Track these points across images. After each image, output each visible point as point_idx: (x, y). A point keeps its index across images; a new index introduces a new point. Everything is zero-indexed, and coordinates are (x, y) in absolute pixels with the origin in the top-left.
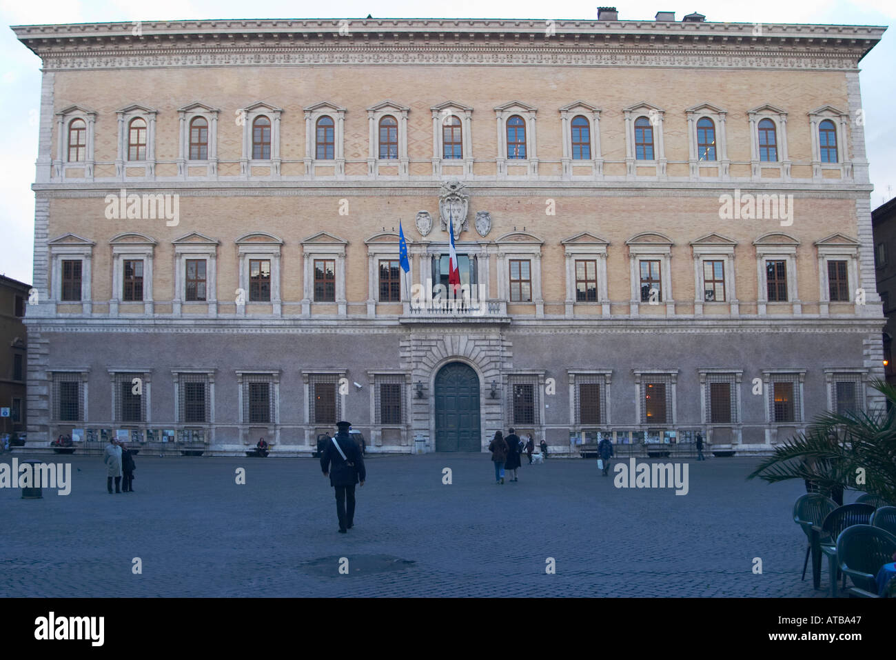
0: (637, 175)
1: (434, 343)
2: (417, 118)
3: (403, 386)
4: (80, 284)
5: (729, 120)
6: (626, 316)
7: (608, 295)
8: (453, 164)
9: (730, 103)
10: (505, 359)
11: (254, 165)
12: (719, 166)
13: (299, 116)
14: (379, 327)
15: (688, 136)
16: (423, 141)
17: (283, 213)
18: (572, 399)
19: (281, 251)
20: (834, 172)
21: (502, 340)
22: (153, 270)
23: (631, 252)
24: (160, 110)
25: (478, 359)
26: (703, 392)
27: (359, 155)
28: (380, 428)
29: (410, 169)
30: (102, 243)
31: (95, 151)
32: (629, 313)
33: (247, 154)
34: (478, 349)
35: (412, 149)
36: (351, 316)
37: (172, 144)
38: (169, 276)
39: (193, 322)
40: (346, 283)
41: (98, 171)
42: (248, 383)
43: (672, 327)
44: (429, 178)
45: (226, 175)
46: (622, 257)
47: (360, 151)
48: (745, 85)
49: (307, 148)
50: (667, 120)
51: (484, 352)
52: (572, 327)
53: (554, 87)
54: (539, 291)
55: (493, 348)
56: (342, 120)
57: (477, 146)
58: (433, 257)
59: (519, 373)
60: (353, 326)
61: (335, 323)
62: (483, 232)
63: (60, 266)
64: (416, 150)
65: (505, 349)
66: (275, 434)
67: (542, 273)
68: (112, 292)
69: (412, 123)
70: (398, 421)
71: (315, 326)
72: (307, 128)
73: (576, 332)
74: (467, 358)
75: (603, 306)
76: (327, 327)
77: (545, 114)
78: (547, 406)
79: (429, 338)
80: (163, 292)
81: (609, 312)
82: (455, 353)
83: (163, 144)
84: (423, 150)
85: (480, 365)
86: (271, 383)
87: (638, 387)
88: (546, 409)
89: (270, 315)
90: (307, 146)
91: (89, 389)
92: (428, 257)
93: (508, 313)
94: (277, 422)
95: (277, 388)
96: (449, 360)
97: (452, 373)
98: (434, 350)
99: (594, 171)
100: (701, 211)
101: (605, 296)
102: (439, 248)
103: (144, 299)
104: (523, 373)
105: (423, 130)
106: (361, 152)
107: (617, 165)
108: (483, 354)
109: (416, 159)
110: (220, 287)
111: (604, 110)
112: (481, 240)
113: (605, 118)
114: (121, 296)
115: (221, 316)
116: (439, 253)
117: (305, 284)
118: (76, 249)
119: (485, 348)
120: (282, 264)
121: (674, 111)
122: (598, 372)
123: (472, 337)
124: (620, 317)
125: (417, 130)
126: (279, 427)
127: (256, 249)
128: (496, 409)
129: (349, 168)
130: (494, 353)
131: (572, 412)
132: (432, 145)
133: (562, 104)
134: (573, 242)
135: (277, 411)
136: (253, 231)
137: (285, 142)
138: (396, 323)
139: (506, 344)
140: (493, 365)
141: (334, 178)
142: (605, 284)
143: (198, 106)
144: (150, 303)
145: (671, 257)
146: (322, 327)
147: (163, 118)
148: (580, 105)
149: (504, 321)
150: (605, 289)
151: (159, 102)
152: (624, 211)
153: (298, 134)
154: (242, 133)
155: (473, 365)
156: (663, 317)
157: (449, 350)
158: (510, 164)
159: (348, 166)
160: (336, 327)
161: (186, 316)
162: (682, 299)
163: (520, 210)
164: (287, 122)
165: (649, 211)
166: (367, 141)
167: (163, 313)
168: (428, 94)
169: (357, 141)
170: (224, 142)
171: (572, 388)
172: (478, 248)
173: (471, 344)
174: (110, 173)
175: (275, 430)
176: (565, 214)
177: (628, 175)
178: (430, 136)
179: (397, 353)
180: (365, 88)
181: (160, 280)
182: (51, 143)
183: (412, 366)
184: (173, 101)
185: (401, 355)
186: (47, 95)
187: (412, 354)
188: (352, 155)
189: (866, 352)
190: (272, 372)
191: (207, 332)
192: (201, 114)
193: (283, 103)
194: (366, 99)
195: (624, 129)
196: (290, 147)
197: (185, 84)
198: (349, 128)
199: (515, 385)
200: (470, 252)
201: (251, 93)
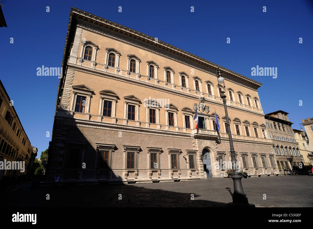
0: (232, 104)
1: (202, 142)
2: (190, 79)
8: (199, 92)
11: (150, 79)
13: (162, 69)
15: (238, 98)
16: (192, 85)
17: (159, 96)
18: (230, 160)
19: (159, 108)
20: (259, 111)
21: (216, 143)
24: (121, 54)
26: (252, 159)
28: (191, 170)
29: (190, 91)
30: (96, 92)
31: (96, 59)
32: (236, 137)
33: (148, 75)
35: (189, 86)
36: (180, 132)
37: (125, 65)
38: (122, 110)
39: (132, 128)
40: (177, 121)
41: (96, 66)
42: (150, 153)
44: (194, 95)
45: (142, 79)
46: (233, 123)
56: (173, 73)
57: (203, 89)
61: (176, 133)
62: (207, 112)
63: (76, 97)
68: (98, 112)
70: (194, 167)
71: (171, 134)
72: (164, 73)
73: (228, 142)
74: (210, 147)
77: (214, 86)
79: (201, 140)
80: (119, 115)
82: (207, 146)
83: (121, 64)
84: (192, 87)
85: (213, 149)
86: (157, 153)
89: (157, 129)
90: (165, 78)
96: (205, 148)
98: (203, 144)
100: (243, 115)
103: (111, 117)
105: (191, 82)
106: (178, 84)
109: (191, 89)
110: (140, 117)
112: (207, 114)
114: (102, 114)
115: (141, 127)
117: (166, 120)
118: (85, 92)
119: (213, 145)
120: (160, 112)
121: (235, 92)
123: (210, 141)
130: (215, 146)
132: (194, 86)
133: (217, 84)
137: (159, 75)
141: (172, 89)
143: (134, 56)
144: (114, 118)
145: (240, 125)
147: (122, 56)
149: (218, 137)
151: (121, 51)
152: (231, 112)
153: (162, 74)
155: (210, 149)
158: (210, 96)
159: (175, 86)
161: (129, 125)
162: (244, 135)
164: (160, 70)
165: (235, 113)
166: (179, 81)
167: (120, 123)
169: (177, 80)
170: (141, 70)
171: (230, 158)
173: (210, 143)
174: (101, 68)
175: (160, 171)
176: (221, 111)
179: (192, 144)
180: (177, 67)
181: (118, 110)
182: (78, 51)
183: (197, 149)
184: (125, 52)
185: (193, 146)
186: (78, 35)
187: (197, 145)
188: (176, 84)
189: (272, 150)
190: (160, 149)
191: (136, 132)
192: (134, 59)
193: (158, 64)
194: (178, 70)
195: (228, 93)
196: (160, 77)
197: (129, 49)
198: (175, 76)
199: (219, 156)
200: (205, 117)
201: (149, 58)
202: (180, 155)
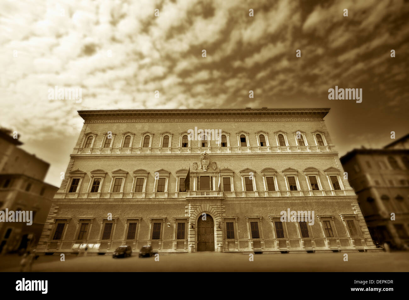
0: (262, 151)
1: (198, 207)
3: (186, 223)
4: (77, 187)
5: (288, 135)
7: (257, 189)
8: (205, 149)
9: (287, 130)
10: (223, 213)
11: (143, 149)
12: (287, 148)
13: (158, 136)
14: (179, 201)
15: (276, 140)
17: (150, 164)
18: (248, 228)
19: (148, 175)
20: (324, 148)
21: (222, 206)
22: (103, 182)
23: (263, 174)
24: (117, 134)
25: (213, 213)
28: (177, 241)
29: (191, 150)
30: (89, 173)
31: (94, 145)
32: (264, 195)
33: (141, 146)
34: (213, 209)
35: (192, 145)
36: (169, 197)
39: (113, 200)
41: (93, 151)
42: (129, 223)
43: (281, 200)
44: (197, 153)
45: (134, 152)
46: (260, 176)
47: (176, 145)
48: (291, 125)
49: (160, 144)
50: (269, 135)
51: (215, 210)
52: (246, 200)
53: (234, 127)
54: (233, 188)
55: (218, 208)
56: (171, 137)
57: (212, 143)
58: (198, 177)
59: (228, 218)
60: (169, 201)
61: (163, 200)
62: (214, 169)
63: (72, 180)
65: (223, 209)
66: (135, 244)
67: (234, 182)
68: (87, 190)
70: (183, 238)
71: (157, 201)
72: (161, 139)
73: (247, 202)
74: (210, 212)
75: (255, 193)
76: (161, 201)
77: (232, 134)
79: (196, 205)
81: (258, 195)
82: (205, 210)
83: (115, 143)
84: (196, 145)
85: (214, 215)
86: (137, 223)
87: (272, 223)
88: (239, 232)
91: (68, 227)
92: (196, 177)
93: (223, 195)
94: (137, 239)
95: (139, 225)
96: (203, 213)
97: (204, 218)
98: (198, 209)
99: (248, 150)
102: (200, 174)
103: (98, 192)
104: (230, 218)
107: (255, 148)
108: (215, 211)
109: (193, 147)
111: (250, 133)
112: (214, 171)
113: (250, 135)
114: (90, 191)
115: (124, 198)
116: (200, 176)
117: (155, 186)
118: (79, 175)
119: (215, 208)
120: (148, 180)
121: (270, 133)
122: (257, 217)
123: (211, 204)
124: (262, 196)
126: (138, 241)
127: (140, 175)
128: (221, 232)
130: (219, 210)
131: (249, 234)
132: (198, 143)
133: (236, 132)
134: (244, 171)
135: (138, 234)
136: (139, 169)
137: (153, 142)
138: (185, 199)
139: (223, 207)
140: (218, 215)
141: (167, 153)
143: (129, 132)
144: (100, 193)
145: (276, 176)
146: (159, 201)
147: (117, 136)
148: (242, 132)
149: (222, 198)
150: (255, 187)
151: (117, 132)
153: (158, 140)
154: (141, 140)
155: (211, 215)
156: (276, 196)
157: (203, 209)
158: (222, 148)
159: (172, 149)
160: (164, 201)
161: (111, 197)
162: (282, 190)
163: (225, 162)
164: (155, 137)
166: (179, 142)
167: (104, 196)
169: (175, 142)
170: (135, 143)
171: (248, 224)
172: (213, 174)
173: (211, 207)
174: (96, 152)
176: (240, 163)
177: (259, 151)
179: (185, 211)
180: (179, 128)
182: (80, 143)
183: (190, 215)
184: (121, 131)
186: (83, 129)
187: (190, 211)
188: (174, 146)
189: (353, 208)
190: (138, 218)
191: (118, 203)
192: (129, 135)
193: (155, 132)
194: (179, 131)
195: (256, 138)
196: (155, 144)
197: (126, 127)
198: (173, 138)
199: (227, 223)
200: (210, 175)
201: (145, 129)
202: (164, 224)
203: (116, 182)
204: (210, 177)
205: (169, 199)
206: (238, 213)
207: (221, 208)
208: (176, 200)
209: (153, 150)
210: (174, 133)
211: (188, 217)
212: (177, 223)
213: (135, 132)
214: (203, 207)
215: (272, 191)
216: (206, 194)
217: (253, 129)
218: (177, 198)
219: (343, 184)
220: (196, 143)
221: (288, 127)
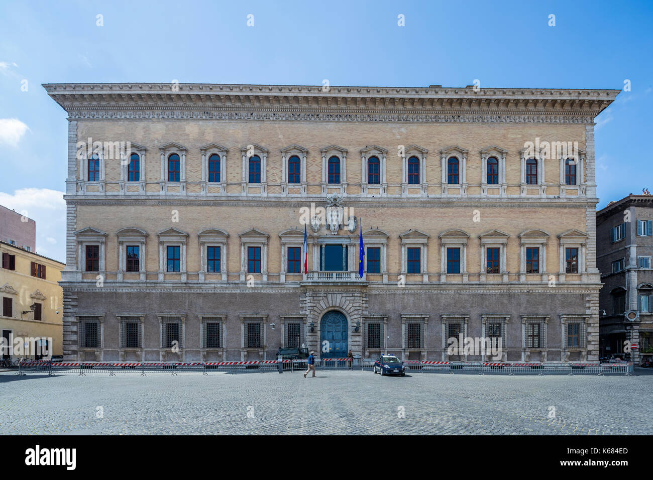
0: (448, 194)
1: (321, 298)
2: (312, 157)
3: (302, 325)
4: (98, 261)
5: (509, 158)
6: (438, 282)
7: (427, 269)
8: (334, 187)
9: (509, 147)
10: (364, 309)
11: (209, 186)
12: (500, 188)
13: (238, 155)
14: (287, 289)
15: (481, 169)
16: (316, 172)
17: (229, 217)
18: (403, 332)
19: (227, 241)
20: (574, 191)
21: (363, 297)
22: (146, 252)
23: (442, 242)
24: (148, 148)
25: (347, 309)
26: (484, 329)
27: (276, 181)
29: (308, 190)
30: (112, 235)
31: (106, 175)
32: (439, 280)
33: (205, 179)
34: (348, 302)
35: (309, 177)
36: (271, 281)
37: (157, 171)
38: (156, 257)
39: (171, 285)
40: (268, 262)
41: (108, 188)
42: (206, 323)
43: (466, 289)
44: (319, 196)
45: (192, 191)
46: (437, 245)
48: (519, 134)
49: (244, 176)
50: (469, 158)
51: (351, 304)
52: (404, 289)
53: (399, 137)
54: (386, 267)
55: (357, 301)
56: (265, 157)
57: (349, 176)
58: (321, 246)
59: (372, 317)
60: (271, 288)
61: (261, 286)
62: (352, 230)
63: (84, 249)
64: (312, 178)
65: (364, 302)
66: (223, 354)
67: (388, 256)
68: (118, 266)
69: (310, 160)
72: (244, 162)
74: (341, 308)
75: (424, 276)
76: (256, 288)
77: (392, 155)
78: (388, 337)
79: (318, 295)
80: (152, 267)
81: (427, 280)
82: (334, 304)
83: (150, 171)
84: (316, 178)
85: (349, 312)
86: (220, 323)
87: (443, 326)
88: (387, 339)
89: (220, 281)
90: (244, 174)
91: (105, 328)
92: (318, 245)
93: (366, 279)
94: (224, 347)
95: (224, 326)
96: (330, 309)
97: (331, 317)
98: (322, 302)
99: (421, 191)
100: (487, 217)
101: (425, 270)
102: (325, 240)
103: (140, 271)
104: (374, 317)
106: (277, 179)
107: (436, 188)
109: (312, 183)
110: (189, 263)
111: (429, 152)
112: (351, 235)
113: (429, 157)
114: (125, 269)
115: (190, 281)
116: (325, 243)
117: (242, 262)
118: (95, 239)
119: (351, 302)
120: (228, 249)
121: (473, 153)
122: (420, 316)
123: (344, 295)
124: (434, 283)
125: (312, 165)
126: (225, 350)
127: (211, 239)
128: (357, 339)
129: (270, 189)
130: (358, 304)
131: (404, 340)
132: (322, 175)
134: (407, 236)
135: (224, 340)
136: (208, 228)
137: (230, 171)
138: (299, 286)
139: (364, 299)
140: (356, 312)
141: (260, 195)
142: (425, 262)
143: (173, 146)
144: (143, 273)
145: (467, 246)
146: (252, 288)
147: (150, 153)
148: (414, 149)
149: (365, 284)
150: (425, 265)
151: (147, 143)
152: (439, 217)
153: (238, 166)
154: (202, 165)
155: (344, 312)
156: (460, 283)
157: (330, 302)
158: (369, 187)
159: (269, 187)
160: (261, 288)
161: (167, 281)
162: (473, 272)
163: (375, 216)
164: (231, 158)
165: (454, 217)
166: (281, 171)
167: (152, 279)
168: (319, 141)
170: (191, 171)
171: (403, 326)
172: (348, 240)
173: (344, 299)
174: (116, 189)
175: (223, 352)
176: (403, 219)
177: (443, 194)
178: (320, 169)
179: (298, 304)
180: (280, 136)
181: (150, 258)
182: (76, 169)
183: (308, 312)
184: (156, 142)
185: (301, 306)
186: (72, 136)
187: (307, 305)
188: (272, 181)
189: (587, 305)
190: (221, 316)
191: (180, 291)
192: (175, 152)
193: (228, 145)
194: (280, 144)
195: (441, 164)
196: (232, 175)
197: (165, 132)
198: (270, 163)
199: (369, 325)
200: (345, 242)
201: (207, 138)
202: (265, 325)
203: (169, 254)
204: (344, 246)
205: (270, 286)
206: (389, 310)
207: (361, 302)
208: (283, 286)
209: (229, 188)
210: (270, 149)
211: (304, 315)
212: (287, 324)
213: (187, 145)
214: (331, 300)
215: (453, 274)
216: (337, 278)
217: (438, 142)
218: (284, 284)
219: (586, 264)
220: (316, 174)
221: (513, 139)
